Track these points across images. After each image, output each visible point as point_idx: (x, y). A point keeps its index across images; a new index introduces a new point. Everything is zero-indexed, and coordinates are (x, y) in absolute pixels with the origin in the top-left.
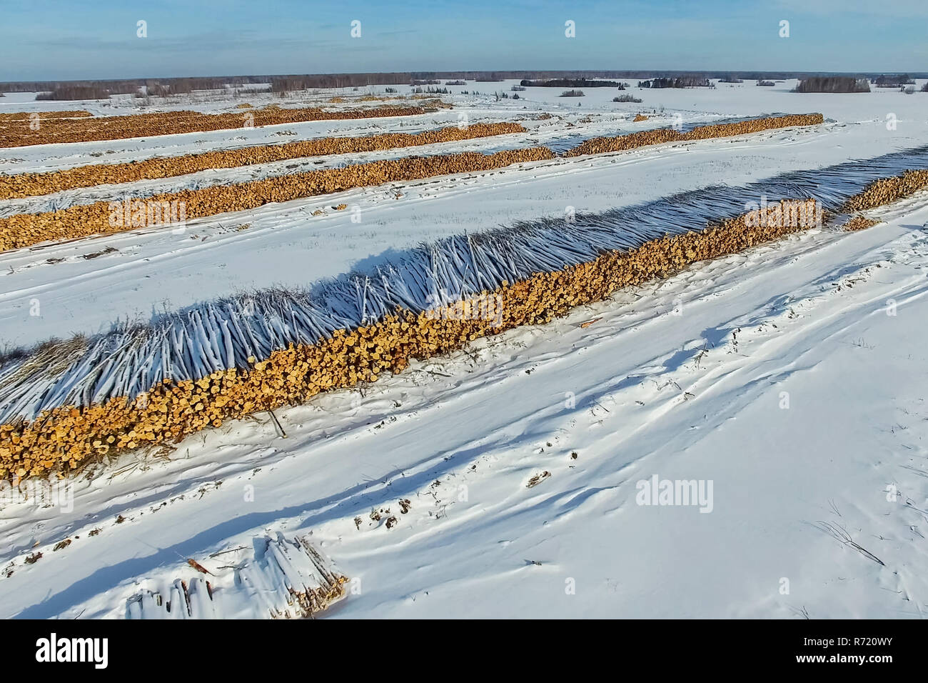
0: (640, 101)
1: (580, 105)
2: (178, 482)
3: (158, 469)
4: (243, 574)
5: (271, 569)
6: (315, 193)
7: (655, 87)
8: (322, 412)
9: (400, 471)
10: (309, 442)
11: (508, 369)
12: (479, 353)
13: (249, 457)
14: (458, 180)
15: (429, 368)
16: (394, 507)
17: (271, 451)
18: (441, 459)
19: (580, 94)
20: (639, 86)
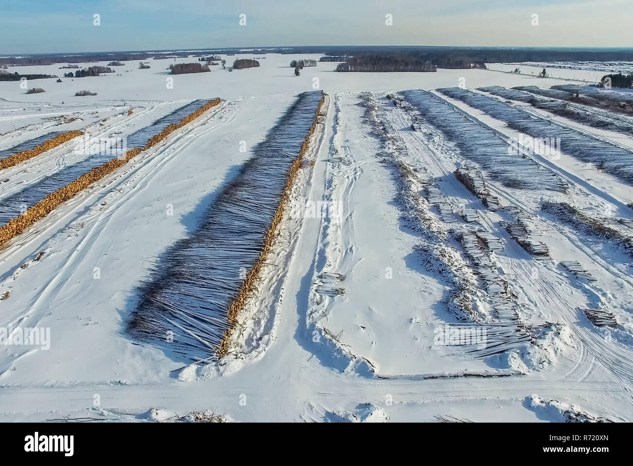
0: (95, 94)
1: (63, 103)
2: (275, 282)
3: (265, 282)
4: (324, 281)
5: (328, 278)
6: (64, 200)
7: (77, 76)
8: (274, 259)
9: (315, 259)
10: (286, 264)
11: (295, 235)
12: (281, 234)
13: (280, 272)
14: (122, 175)
15: (277, 242)
16: (328, 263)
17: (282, 269)
18: (317, 255)
19: (40, 91)
20: (66, 77)
